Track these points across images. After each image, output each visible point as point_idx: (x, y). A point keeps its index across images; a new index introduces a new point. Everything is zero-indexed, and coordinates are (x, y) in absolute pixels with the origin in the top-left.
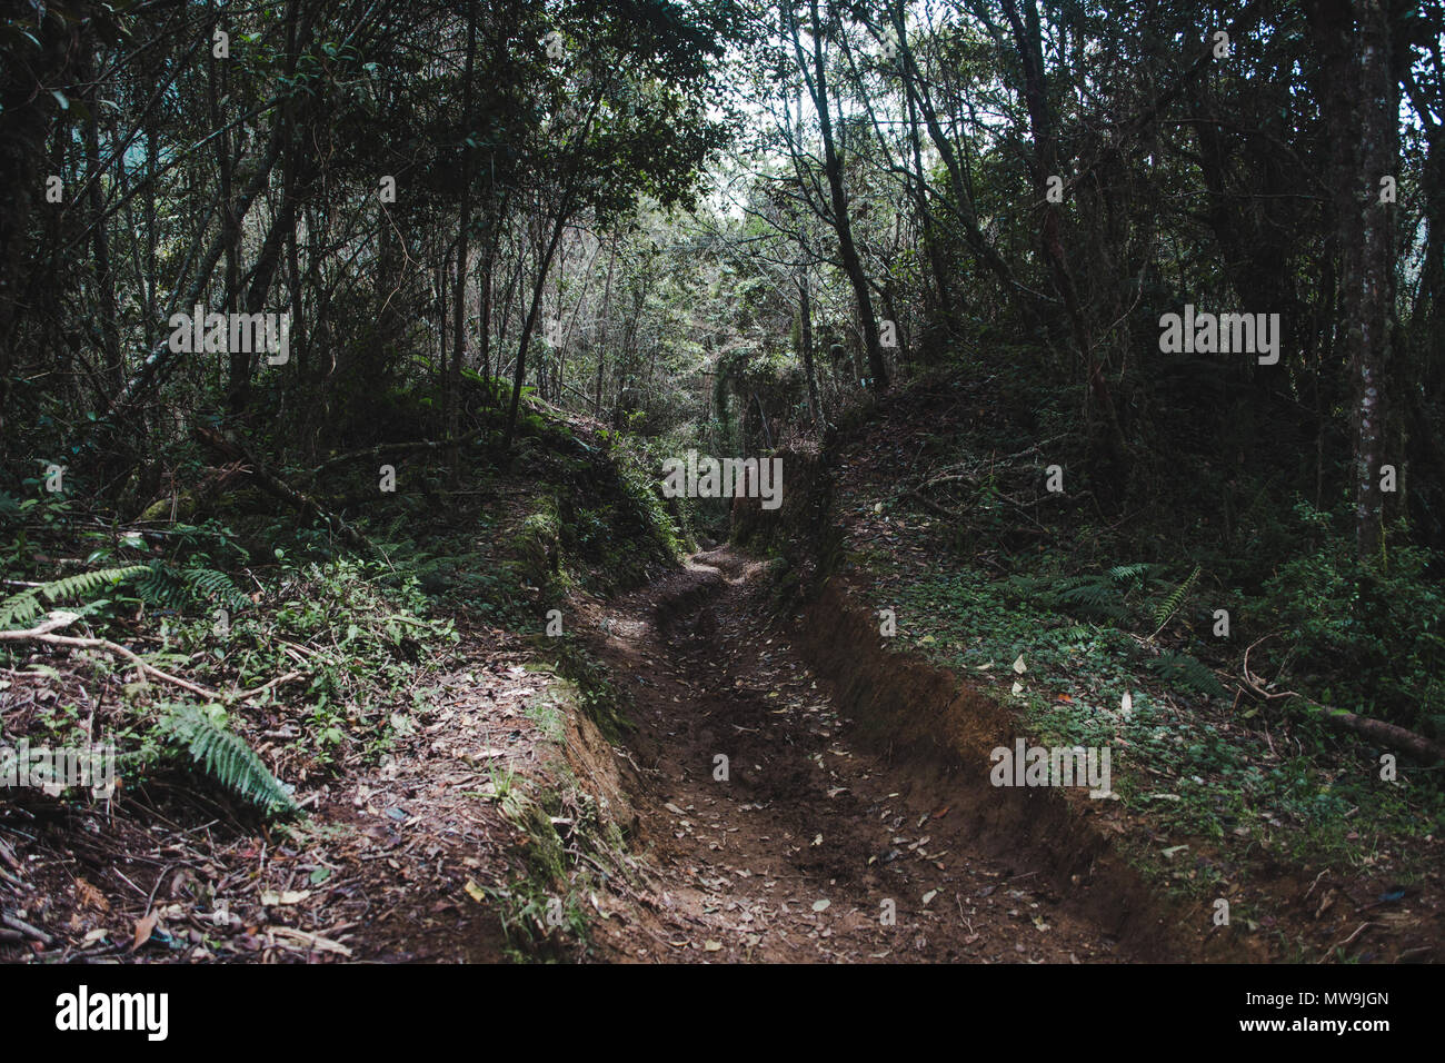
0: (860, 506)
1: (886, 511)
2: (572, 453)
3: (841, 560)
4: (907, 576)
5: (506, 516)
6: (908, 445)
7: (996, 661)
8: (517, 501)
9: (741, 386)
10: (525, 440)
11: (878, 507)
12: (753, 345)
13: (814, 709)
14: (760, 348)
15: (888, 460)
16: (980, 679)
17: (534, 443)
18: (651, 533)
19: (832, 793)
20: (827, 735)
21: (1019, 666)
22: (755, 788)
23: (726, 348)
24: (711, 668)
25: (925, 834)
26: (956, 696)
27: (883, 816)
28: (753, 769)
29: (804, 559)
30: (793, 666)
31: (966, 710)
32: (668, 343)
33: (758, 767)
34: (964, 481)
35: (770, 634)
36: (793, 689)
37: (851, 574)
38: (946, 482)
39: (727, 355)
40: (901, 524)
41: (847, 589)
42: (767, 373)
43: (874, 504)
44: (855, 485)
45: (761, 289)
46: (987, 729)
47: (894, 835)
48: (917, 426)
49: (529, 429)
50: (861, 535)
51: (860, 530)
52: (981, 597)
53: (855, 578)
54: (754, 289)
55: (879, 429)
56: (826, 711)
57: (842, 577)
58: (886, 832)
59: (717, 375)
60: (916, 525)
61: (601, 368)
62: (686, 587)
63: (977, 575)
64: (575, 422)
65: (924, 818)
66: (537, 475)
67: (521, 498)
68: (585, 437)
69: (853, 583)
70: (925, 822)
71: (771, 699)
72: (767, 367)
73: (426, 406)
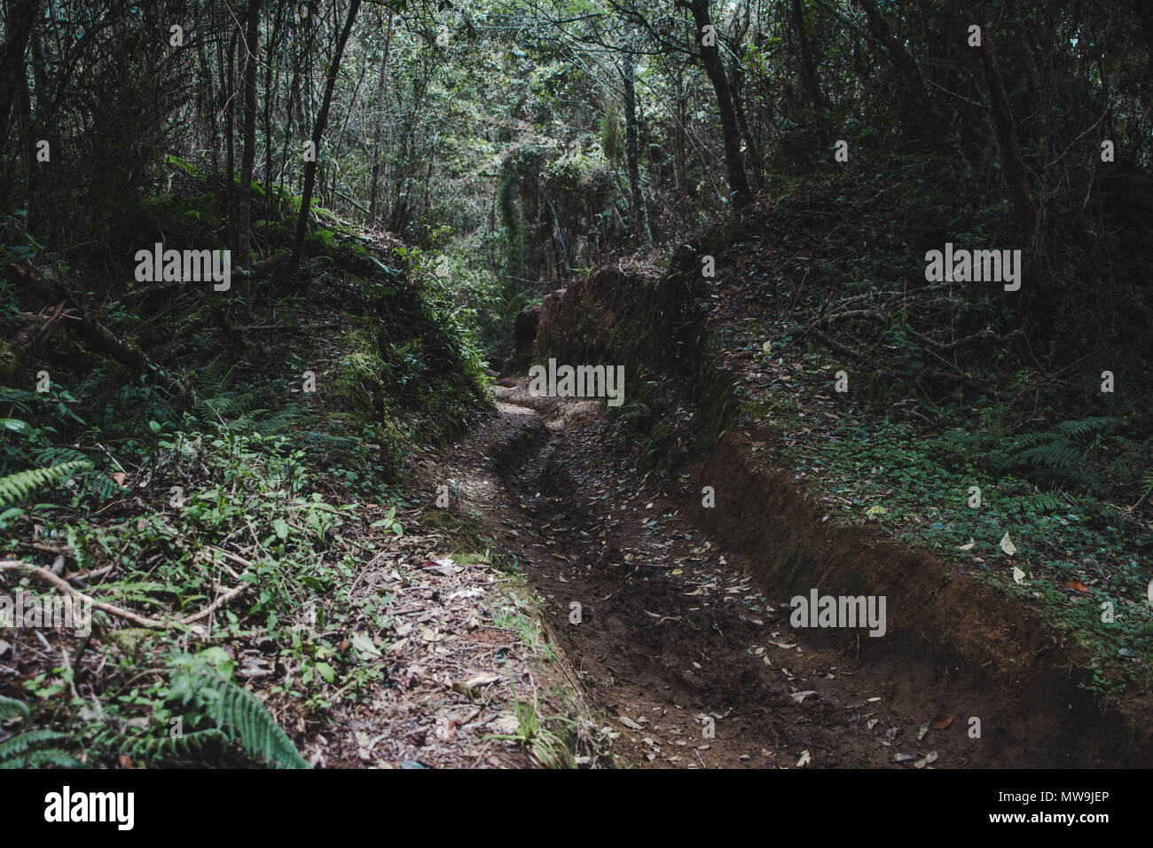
0: (744, 344)
1: (777, 352)
2: (369, 276)
3: (733, 409)
4: (820, 431)
5: (317, 356)
6: (788, 271)
7: (977, 539)
8: (324, 336)
9: (529, 190)
10: (314, 261)
11: (767, 346)
12: (553, 143)
13: (734, 590)
14: (560, 148)
15: (766, 289)
16: (967, 562)
17: (325, 265)
18: (460, 370)
19: (799, 697)
20: (760, 622)
21: (1008, 546)
22: (701, 692)
23: (514, 146)
24: (583, 538)
25: (930, 749)
26: (945, 583)
27: (870, 726)
28: (691, 667)
29: (673, 406)
30: (689, 537)
31: (961, 600)
32: (452, 140)
33: (697, 665)
34: (872, 317)
35: (648, 495)
36: (699, 565)
37: (751, 427)
38: (848, 318)
39: (515, 154)
40: (798, 367)
41: (750, 446)
42: (568, 178)
43: (761, 343)
44: (731, 319)
45: (563, 78)
46: (994, 625)
47: (893, 750)
48: (797, 249)
49: (317, 247)
50: (755, 381)
51: (753, 375)
52: (914, 457)
53: (758, 434)
54: (555, 76)
55: (751, 252)
56: (749, 593)
57: (741, 430)
58: (881, 746)
59: (503, 178)
60: (815, 369)
61: (376, 169)
62: (511, 433)
63: (902, 428)
64: (368, 237)
65: (923, 730)
66: (332, 303)
67: (330, 333)
68: (382, 254)
69: (755, 438)
70: (927, 734)
71: (676, 578)
72: (567, 170)
73: (193, 218)
